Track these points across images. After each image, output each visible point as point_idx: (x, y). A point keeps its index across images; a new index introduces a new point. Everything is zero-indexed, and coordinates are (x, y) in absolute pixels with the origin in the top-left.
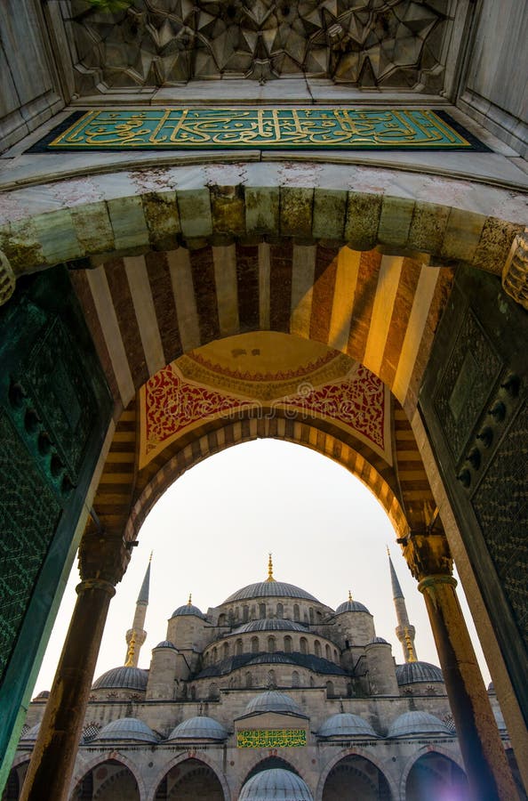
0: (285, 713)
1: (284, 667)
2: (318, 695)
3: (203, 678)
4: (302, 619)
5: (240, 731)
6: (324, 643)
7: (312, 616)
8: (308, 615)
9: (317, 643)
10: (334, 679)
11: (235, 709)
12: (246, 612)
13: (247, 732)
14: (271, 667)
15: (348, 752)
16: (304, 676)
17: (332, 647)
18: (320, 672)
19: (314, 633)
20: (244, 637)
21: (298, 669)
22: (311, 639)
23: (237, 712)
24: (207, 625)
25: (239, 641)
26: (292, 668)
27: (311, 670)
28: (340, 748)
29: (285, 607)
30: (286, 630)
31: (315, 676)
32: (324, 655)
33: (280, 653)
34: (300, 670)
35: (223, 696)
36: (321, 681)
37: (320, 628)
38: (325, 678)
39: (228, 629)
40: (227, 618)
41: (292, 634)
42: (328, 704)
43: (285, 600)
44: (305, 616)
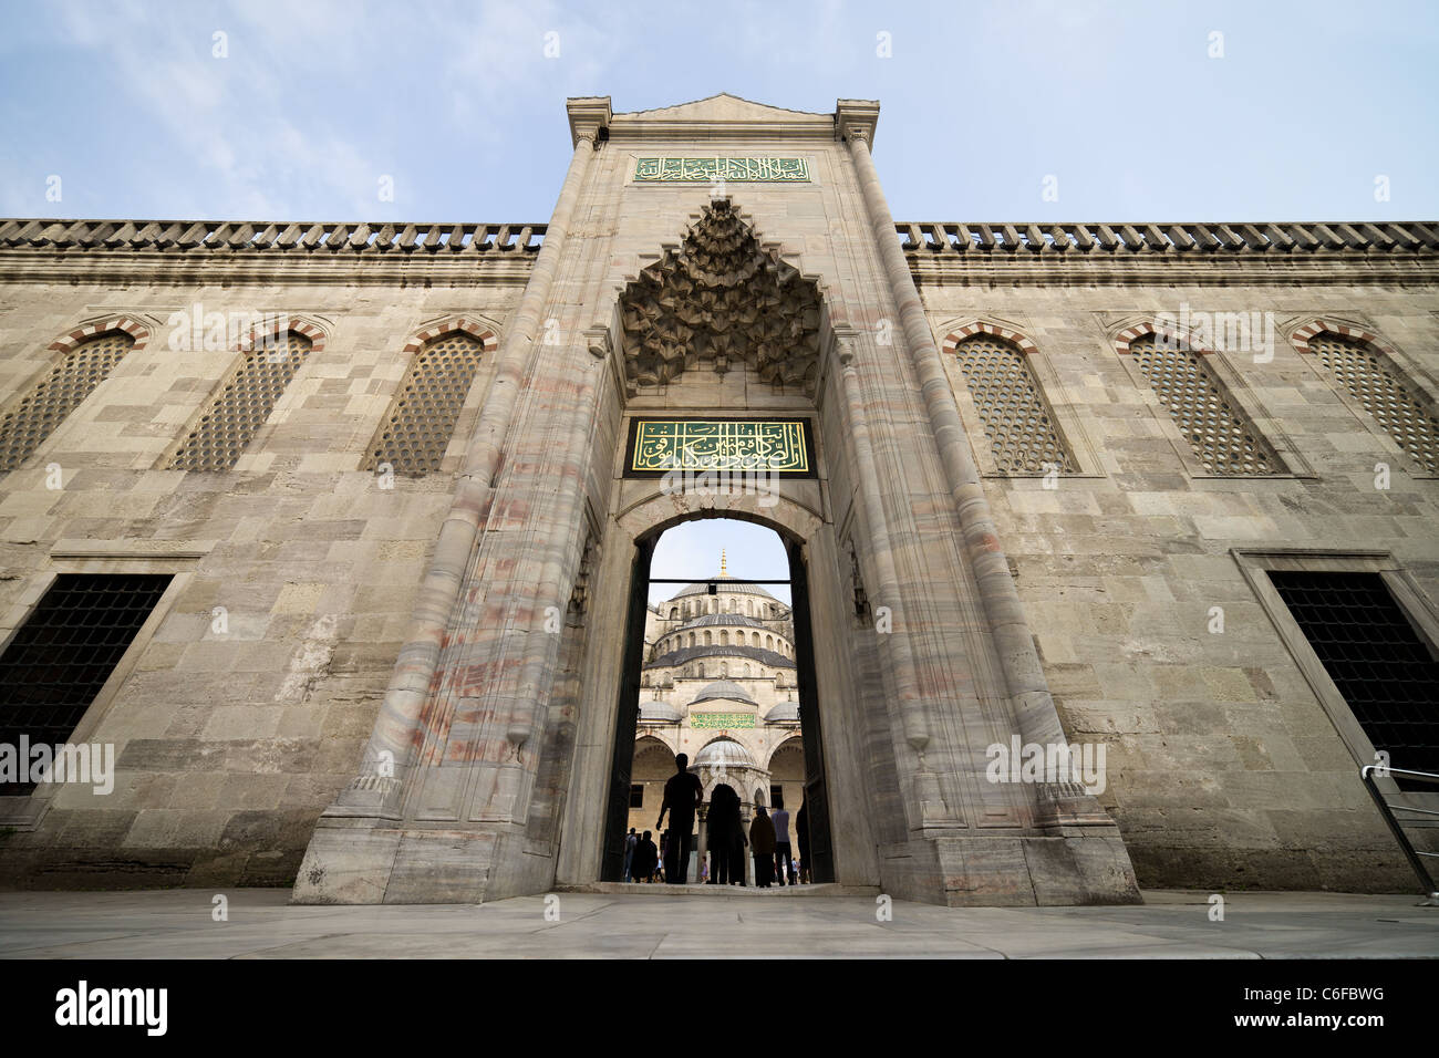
0: (736, 700)
1: (736, 659)
2: (768, 686)
3: (657, 668)
4: (756, 615)
5: (693, 714)
6: (775, 637)
7: (765, 612)
8: (762, 610)
9: (769, 637)
10: (784, 671)
11: (688, 696)
12: (698, 607)
13: (699, 715)
14: (723, 659)
15: (793, 734)
16: (756, 668)
17: (784, 642)
18: (771, 665)
19: (767, 628)
20: (696, 631)
21: (749, 661)
22: (763, 634)
23: (690, 699)
24: (660, 618)
25: (692, 634)
26: (744, 661)
27: (762, 662)
28: (786, 731)
29: (738, 603)
30: (739, 625)
31: (765, 668)
32: (776, 649)
33: (732, 647)
34: (752, 662)
35: (676, 683)
36: (770, 672)
37: (774, 623)
38: (777, 670)
39: (680, 623)
40: (679, 612)
41: (744, 629)
42: (778, 693)
43: (738, 596)
44: (759, 612)
